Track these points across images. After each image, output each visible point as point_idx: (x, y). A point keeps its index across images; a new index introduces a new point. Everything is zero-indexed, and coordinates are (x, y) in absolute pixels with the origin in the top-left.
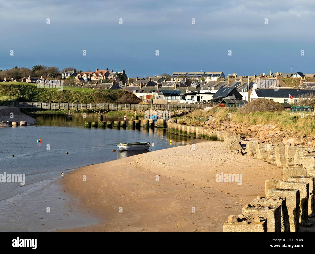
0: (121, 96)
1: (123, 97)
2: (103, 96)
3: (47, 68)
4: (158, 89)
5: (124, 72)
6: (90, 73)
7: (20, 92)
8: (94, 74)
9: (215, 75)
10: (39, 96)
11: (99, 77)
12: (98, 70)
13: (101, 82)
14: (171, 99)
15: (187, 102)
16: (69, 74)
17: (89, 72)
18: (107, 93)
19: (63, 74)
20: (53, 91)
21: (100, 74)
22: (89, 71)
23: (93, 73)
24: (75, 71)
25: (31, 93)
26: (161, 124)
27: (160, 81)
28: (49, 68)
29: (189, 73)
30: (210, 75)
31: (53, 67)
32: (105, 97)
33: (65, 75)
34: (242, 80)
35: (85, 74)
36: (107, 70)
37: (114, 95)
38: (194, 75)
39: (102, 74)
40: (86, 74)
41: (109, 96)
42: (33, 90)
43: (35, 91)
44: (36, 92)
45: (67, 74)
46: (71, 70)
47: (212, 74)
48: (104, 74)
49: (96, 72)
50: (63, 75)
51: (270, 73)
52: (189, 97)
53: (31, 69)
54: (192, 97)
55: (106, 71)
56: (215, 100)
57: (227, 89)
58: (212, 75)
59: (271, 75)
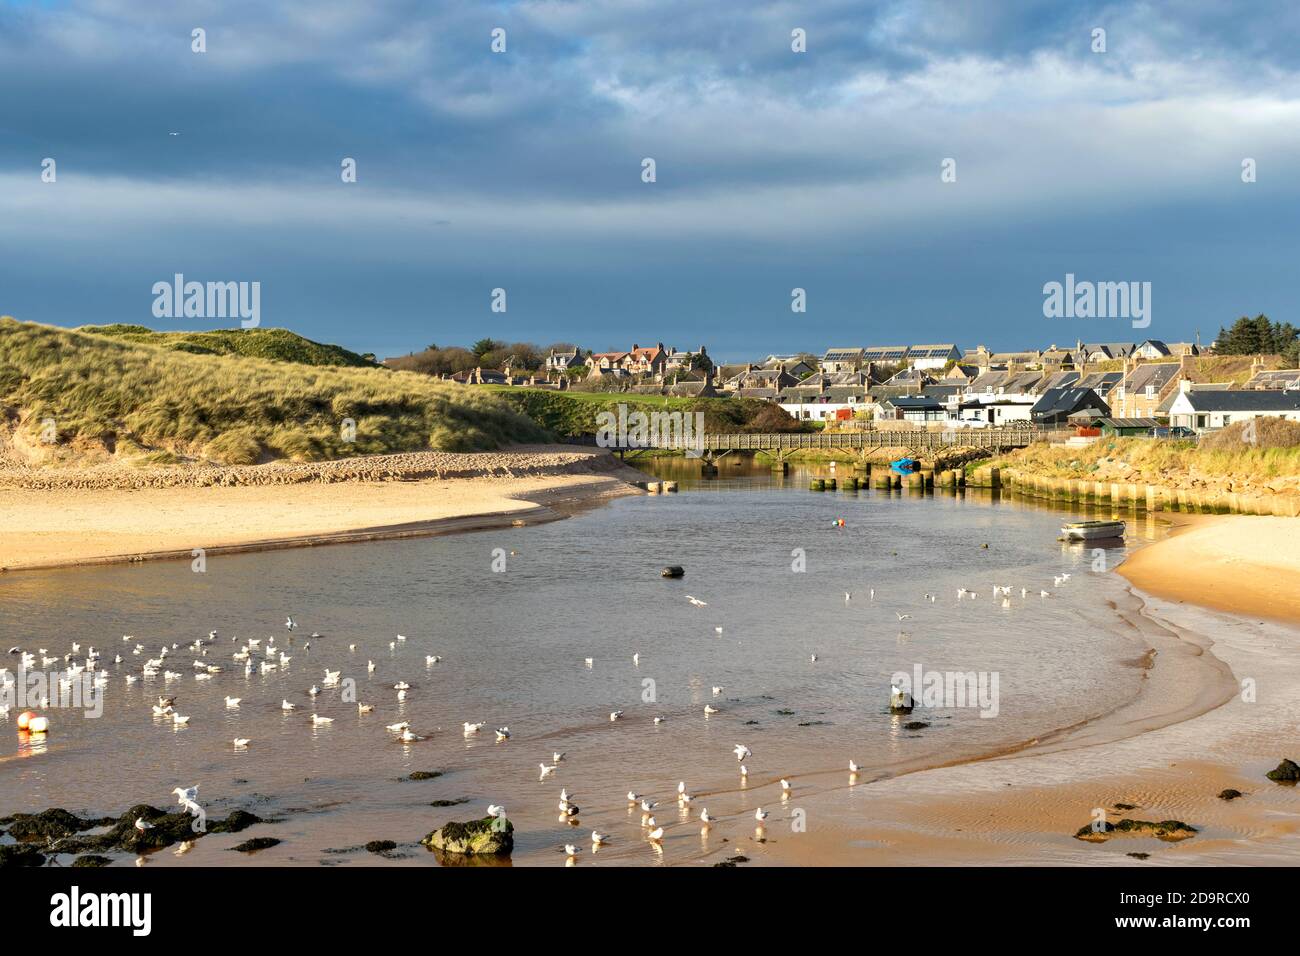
0: (756, 414)
1: (759, 417)
2: (713, 414)
3: (510, 346)
4: (821, 393)
5: (704, 351)
6: (618, 356)
7: (525, 409)
8: (628, 359)
9: (936, 354)
10: (566, 417)
11: (640, 365)
12: (636, 347)
13: (675, 379)
14: (926, 419)
15: (967, 426)
16: (562, 361)
17: (613, 354)
18: (720, 408)
19: (549, 361)
20: (597, 406)
21: (643, 359)
22: (612, 350)
23: (625, 357)
24: (578, 352)
25: (548, 411)
26: (986, 481)
27: (795, 371)
28: (513, 346)
29: (868, 350)
30: (922, 354)
31: (519, 344)
32: (718, 417)
33: (552, 361)
34: (1084, 367)
35: (605, 359)
36: (661, 346)
37: (738, 412)
38: (882, 353)
39: (648, 357)
40: (607, 357)
41: (728, 414)
42: (553, 403)
43: (556, 406)
44: (560, 408)
45: (558, 359)
46: (568, 349)
47: (927, 351)
48: (652, 358)
49: (633, 353)
50: (549, 363)
51: (1079, 344)
52: (968, 413)
53: (470, 351)
54: (976, 413)
55: (658, 350)
56: (1045, 419)
57: (1069, 393)
58: (929, 353)
59: (1081, 348)
